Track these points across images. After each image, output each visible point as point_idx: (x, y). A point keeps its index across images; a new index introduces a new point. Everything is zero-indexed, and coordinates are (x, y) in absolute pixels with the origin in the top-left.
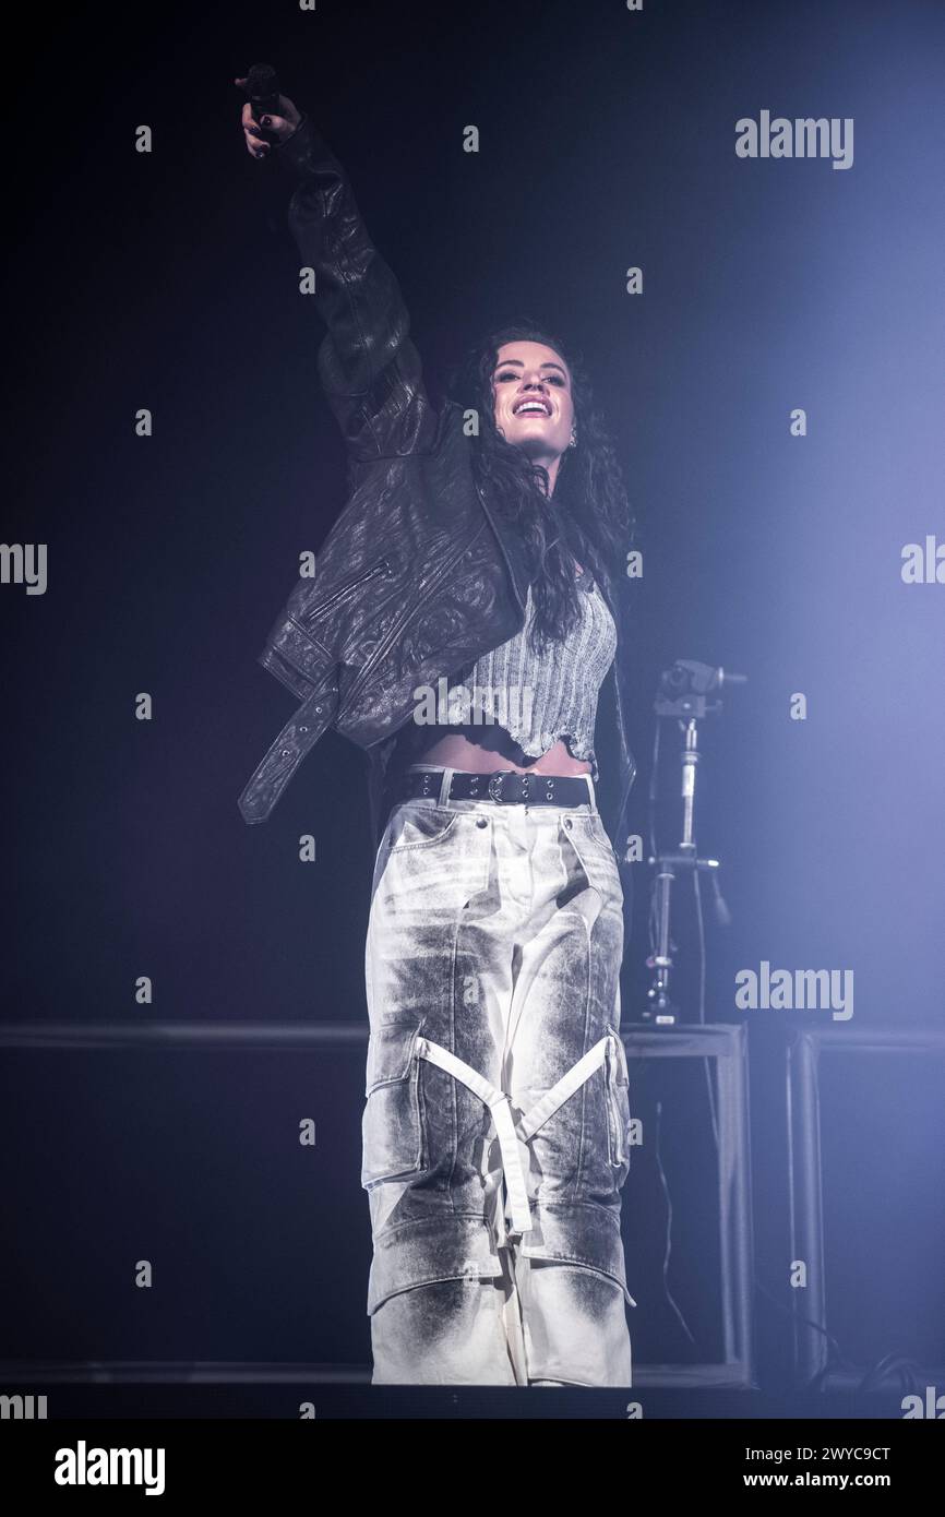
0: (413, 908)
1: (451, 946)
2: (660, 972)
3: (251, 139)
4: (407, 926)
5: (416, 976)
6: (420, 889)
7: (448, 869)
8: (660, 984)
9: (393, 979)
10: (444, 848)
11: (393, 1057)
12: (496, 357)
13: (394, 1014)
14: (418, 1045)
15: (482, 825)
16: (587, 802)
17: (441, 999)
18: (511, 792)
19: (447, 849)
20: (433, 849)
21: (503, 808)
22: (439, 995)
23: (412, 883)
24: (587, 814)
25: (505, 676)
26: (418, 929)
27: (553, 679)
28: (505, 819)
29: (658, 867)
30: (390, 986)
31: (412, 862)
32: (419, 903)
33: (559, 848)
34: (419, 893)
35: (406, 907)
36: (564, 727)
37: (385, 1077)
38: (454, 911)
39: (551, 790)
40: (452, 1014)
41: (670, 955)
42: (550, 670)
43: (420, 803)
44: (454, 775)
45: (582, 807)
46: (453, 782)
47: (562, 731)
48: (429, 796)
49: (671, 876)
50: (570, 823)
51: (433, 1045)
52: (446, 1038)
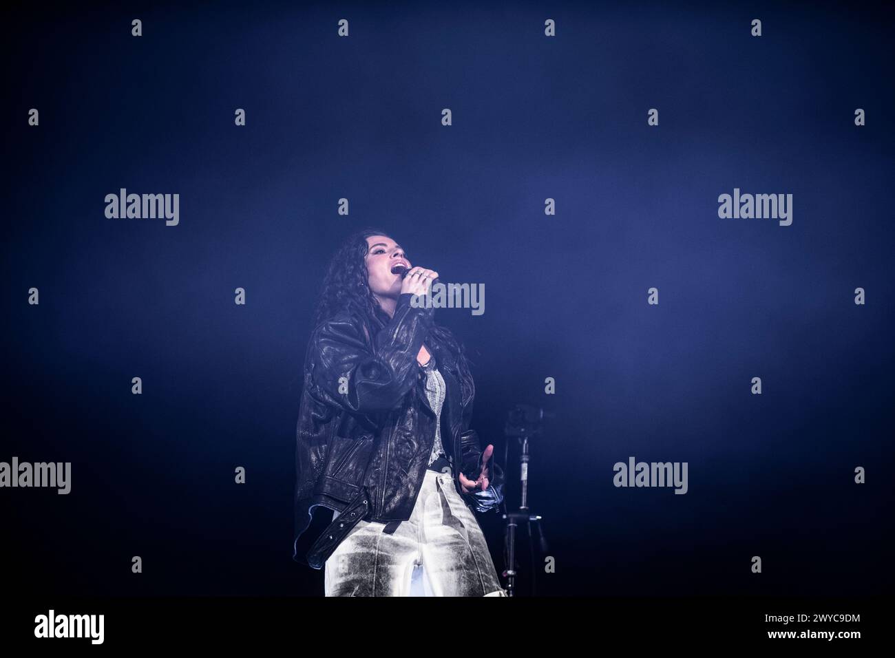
1: (375, 548)
2: (510, 579)
5: (356, 562)
8: (510, 586)
13: (340, 584)
17: (368, 576)
22: (367, 574)
29: (508, 520)
41: (514, 570)
49: (516, 525)
50: (442, 481)
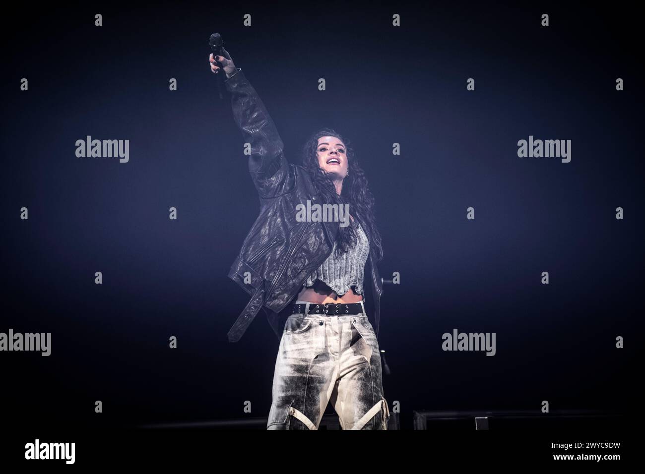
0: (293, 357)
1: (307, 373)
3: (213, 66)
4: (291, 364)
5: (292, 383)
6: (297, 350)
7: (308, 343)
9: (283, 383)
10: (307, 334)
11: (280, 414)
12: (317, 142)
13: (282, 397)
14: (291, 410)
15: (321, 324)
16: (361, 312)
17: (301, 393)
18: (332, 311)
19: (308, 334)
20: (302, 334)
21: (329, 317)
22: (300, 392)
23: (294, 347)
24: (362, 317)
25: (327, 265)
26: (295, 365)
27: (346, 265)
28: (330, 321)
30: (282, 386)
31: (294, 339)
32: (296, 355)
33: (350, 331)
34: (297, 352)
35: (290, 356)
36: (352, 283)
37: (277, 421)
38: (310, 360)
39: (347, 309)
40: (305, 399)
42: (345, 261)
43: (297, 315)
44: (310, 305)
45: (359, 314)
46: (310, 307)
47: (352, 284)
48: (301, 313)
50: (355, 321)
51: (296, 411)
52: (301, 408)
